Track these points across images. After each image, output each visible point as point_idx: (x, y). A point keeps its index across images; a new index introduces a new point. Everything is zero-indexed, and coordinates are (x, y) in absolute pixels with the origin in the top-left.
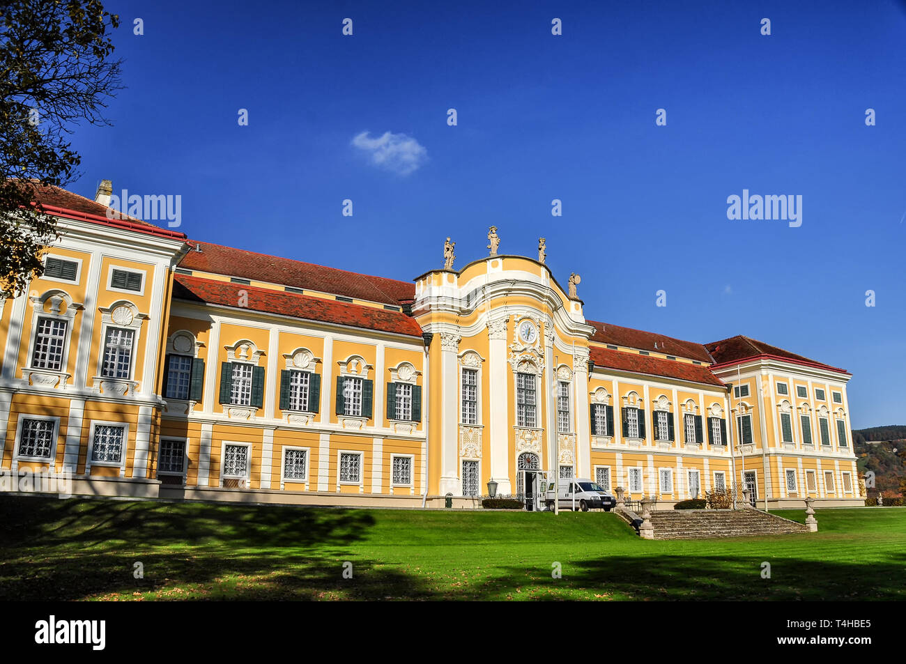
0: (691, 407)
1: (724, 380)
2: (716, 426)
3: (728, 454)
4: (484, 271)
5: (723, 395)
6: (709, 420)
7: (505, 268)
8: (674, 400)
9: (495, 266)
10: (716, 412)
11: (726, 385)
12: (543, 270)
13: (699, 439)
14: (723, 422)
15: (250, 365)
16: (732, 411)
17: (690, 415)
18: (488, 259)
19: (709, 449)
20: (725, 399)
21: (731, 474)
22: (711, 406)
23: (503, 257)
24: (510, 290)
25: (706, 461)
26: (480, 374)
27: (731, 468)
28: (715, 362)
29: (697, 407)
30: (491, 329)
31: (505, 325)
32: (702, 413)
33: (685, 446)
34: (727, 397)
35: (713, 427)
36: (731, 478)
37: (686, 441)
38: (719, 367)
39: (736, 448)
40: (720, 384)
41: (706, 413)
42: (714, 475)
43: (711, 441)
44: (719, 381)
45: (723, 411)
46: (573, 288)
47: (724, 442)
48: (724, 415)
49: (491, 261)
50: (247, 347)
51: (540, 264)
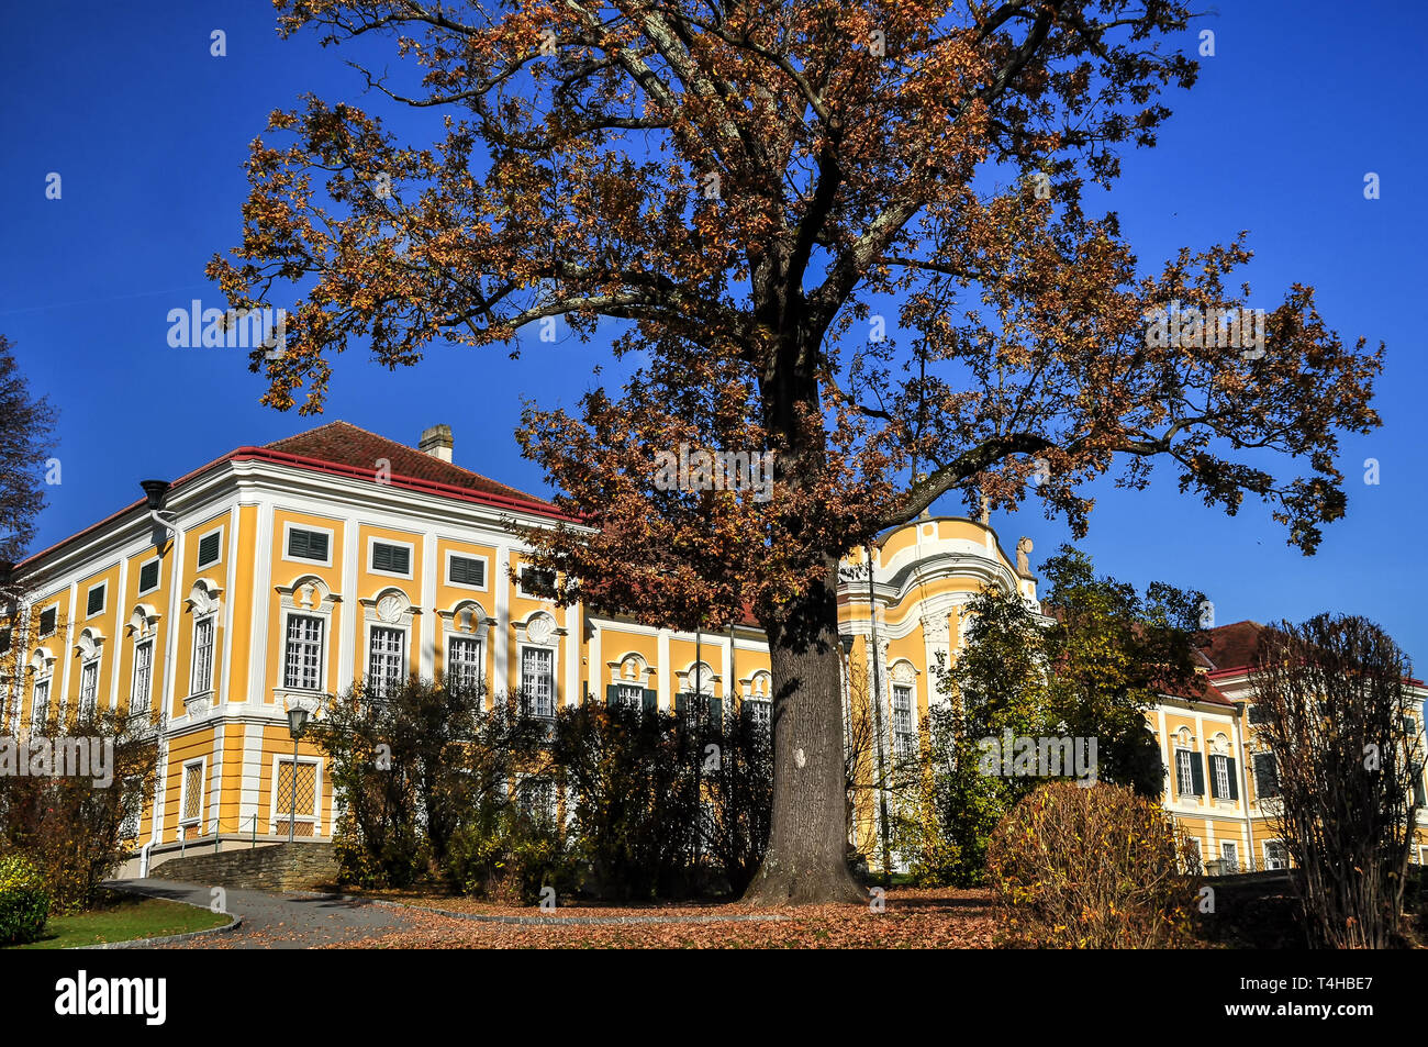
0: (1185, 739)
1: (1232, 696)
2: (1222, 769)
3: (1241, 814)
4: (914, 541)
5: (1229, 719)
6: (1212, 759)
7: (941, 536)
8: (1160, 727)
9: (928, 532)
10: (1221, 747)
11: (1234, 704)
12: (989, 535)
13: (1199, 791)
14: (1231, 762)
15: (638, 688)
16: (1245, 746)
17: (1184, 751)
18: (918, 523)
19: (1213, 805)
20: (1233, 726)
21: (1246, 845)
22: (1213, 737)
23: (938, 520)
24: (951, 569)
25: (1209, 824)
26: (914, 693)
27: (1245, 836)
28: (1214, 667)
29: (1193, 739)
30: (926, 628)
31: (945, 621)
32: (1201, 749)
33: (1179, 800)
34: (1236, 723)
35: (1217, 770)
36: (1246, 852)
37: (1180, 792)
38: (1222, 675)
39: (1253, 803)
40: (1225, 703)
41: (1207, 749)
42: (1222, 846)
43: (1215, 794)
44: (1224, 698)
45: (1230, 745)
46: (1023, 559)
47: (1234, 796)
48: (1231, 751)
49: (923, 525)
50: (633, 662)
51: (985, 528)
